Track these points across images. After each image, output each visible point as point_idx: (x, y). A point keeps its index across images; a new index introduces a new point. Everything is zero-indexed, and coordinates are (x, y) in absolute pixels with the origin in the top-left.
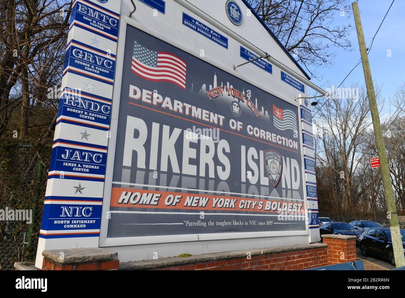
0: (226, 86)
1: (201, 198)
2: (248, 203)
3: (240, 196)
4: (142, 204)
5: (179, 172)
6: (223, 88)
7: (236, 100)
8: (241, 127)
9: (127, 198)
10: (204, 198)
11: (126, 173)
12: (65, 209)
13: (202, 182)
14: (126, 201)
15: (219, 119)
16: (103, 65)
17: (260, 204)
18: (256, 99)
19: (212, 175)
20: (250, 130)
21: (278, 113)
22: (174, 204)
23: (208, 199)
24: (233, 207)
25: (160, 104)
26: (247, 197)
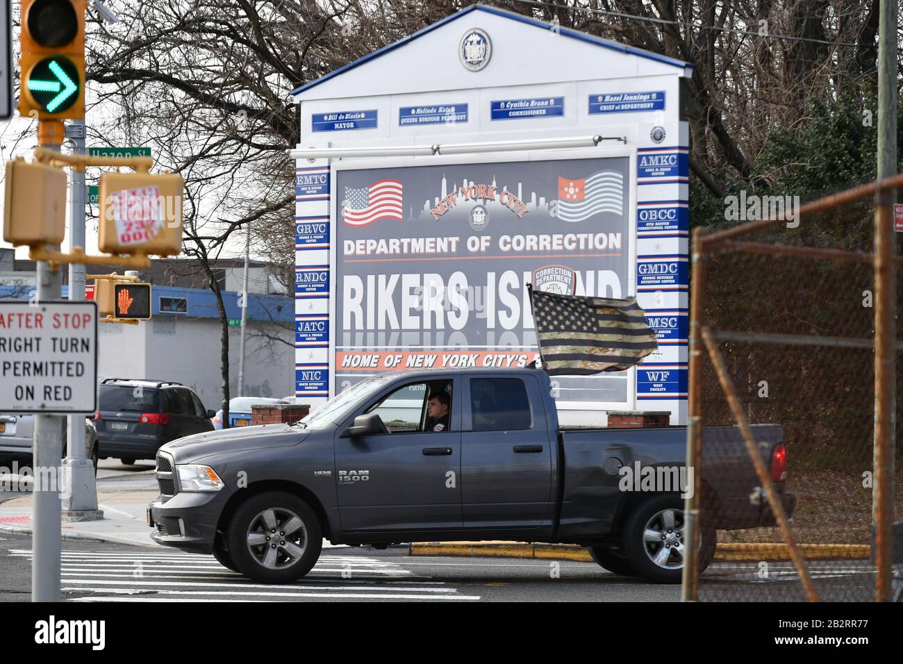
0: (462, 186)
1: (427, 356)
2: (498, 358)
3: (485, 349)
4: (363, 367)
5: (398, 328)
6: (457, 193)
7: (480, 202)
8: (488, 244)
9: (349, 361)
10: (431, 356)
11: (347, 336)
12: (304, 373)
13: (427, 336)
14: (348, 365)
15: (450, 244)
16: (318, 232)
17: (520, 360)
18: (520, 185)
19: (440, 324)
20: (505, 243)
21: (572, 191)
22: (394, 365)
23: (435, 356)
24: (474, 365)
25: (374, 251)
26: (496, 350)
